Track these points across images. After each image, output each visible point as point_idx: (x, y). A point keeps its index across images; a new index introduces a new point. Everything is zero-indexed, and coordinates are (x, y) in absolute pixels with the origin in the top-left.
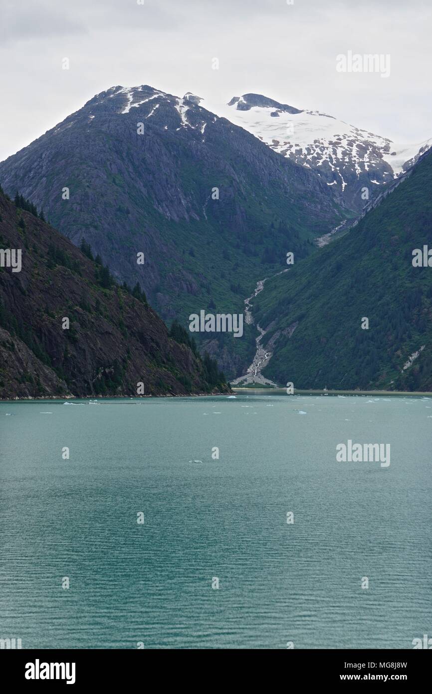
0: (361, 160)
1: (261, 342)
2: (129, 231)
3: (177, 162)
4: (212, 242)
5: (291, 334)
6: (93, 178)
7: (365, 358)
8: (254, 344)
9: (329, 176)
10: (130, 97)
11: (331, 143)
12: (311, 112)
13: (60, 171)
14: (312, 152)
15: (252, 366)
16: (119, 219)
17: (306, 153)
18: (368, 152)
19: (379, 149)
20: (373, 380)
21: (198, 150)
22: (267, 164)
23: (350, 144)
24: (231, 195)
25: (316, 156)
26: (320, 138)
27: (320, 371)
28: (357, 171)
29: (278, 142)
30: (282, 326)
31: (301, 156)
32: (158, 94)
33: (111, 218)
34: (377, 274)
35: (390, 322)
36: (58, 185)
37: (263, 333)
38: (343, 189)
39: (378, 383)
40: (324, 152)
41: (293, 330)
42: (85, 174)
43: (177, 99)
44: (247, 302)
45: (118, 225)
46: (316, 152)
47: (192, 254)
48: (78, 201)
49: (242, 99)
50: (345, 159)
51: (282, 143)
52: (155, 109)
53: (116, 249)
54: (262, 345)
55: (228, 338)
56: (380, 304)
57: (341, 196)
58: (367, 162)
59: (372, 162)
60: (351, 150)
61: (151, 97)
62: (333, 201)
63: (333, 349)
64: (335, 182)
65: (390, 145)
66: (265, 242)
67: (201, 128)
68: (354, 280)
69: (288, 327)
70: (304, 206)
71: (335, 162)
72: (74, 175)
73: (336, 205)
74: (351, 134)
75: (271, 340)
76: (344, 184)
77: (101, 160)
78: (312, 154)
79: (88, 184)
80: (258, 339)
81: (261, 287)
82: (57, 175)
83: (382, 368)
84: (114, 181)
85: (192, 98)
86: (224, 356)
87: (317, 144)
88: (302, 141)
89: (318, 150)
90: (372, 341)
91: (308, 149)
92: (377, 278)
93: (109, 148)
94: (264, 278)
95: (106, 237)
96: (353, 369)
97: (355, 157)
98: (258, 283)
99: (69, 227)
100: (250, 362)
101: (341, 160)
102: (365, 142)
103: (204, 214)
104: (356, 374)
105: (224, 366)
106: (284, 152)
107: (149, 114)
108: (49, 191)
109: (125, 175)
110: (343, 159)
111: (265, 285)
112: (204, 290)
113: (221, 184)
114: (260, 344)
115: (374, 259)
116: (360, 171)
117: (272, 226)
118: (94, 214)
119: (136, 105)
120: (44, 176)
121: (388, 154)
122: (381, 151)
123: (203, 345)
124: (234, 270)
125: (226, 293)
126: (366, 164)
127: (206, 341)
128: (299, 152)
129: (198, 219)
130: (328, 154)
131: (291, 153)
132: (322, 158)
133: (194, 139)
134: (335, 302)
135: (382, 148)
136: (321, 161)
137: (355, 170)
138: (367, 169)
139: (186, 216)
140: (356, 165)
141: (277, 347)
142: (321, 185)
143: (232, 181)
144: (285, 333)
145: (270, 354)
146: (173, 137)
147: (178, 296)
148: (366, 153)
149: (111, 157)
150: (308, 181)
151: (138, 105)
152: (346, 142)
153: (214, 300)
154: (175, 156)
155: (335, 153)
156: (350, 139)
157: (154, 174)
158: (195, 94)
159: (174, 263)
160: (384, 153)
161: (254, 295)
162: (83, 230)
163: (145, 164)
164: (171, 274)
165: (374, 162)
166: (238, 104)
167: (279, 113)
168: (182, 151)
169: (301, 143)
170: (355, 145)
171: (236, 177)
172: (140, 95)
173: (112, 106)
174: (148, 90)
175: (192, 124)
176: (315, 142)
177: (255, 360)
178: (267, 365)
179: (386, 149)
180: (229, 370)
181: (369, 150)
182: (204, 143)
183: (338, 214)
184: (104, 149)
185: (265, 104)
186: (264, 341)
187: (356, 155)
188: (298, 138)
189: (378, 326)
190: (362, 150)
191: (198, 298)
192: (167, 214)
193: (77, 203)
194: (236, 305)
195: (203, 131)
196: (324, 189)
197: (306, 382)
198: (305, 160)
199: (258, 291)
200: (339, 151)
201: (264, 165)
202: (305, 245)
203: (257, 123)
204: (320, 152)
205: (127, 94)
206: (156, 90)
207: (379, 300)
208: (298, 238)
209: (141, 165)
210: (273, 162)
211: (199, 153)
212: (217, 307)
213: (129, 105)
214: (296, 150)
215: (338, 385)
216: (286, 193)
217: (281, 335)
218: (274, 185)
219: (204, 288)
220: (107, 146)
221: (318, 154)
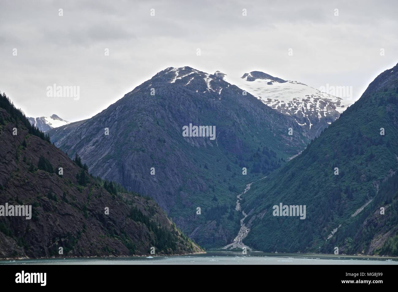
0: (322, 110)
1: (244, 222)
2: (164, 153)
3: (201, 111)
4: (220, 160)
5: (262, 217)
6: (144, 121)
7: (304, 232)
8: (239, 223)
9: (302, 120)
10: (177, 74)
11: (303, 100)
12: (292, 82)
13: (125, 118)
14: (292, 105)
15: (237, 237)
16: (158, 146)
17: (288, 106)
18: (327, 105)
19: (334, 103)
20: (309, 246)
21: (214, 104)
22: (259, 112)
23: (316, 100)
24: (233, 131)
25: (294, 108)
26: (297, 97)
27: (278, 241)
28: (319, 117)
29: (271, 100)
30: (257, 212)
31: (285, 108)
32: (194, 71)
33: (154, 145)
34: (315, 179)
35: (321, 209)
36: (123, 126)
37: (246, 216)
38: (310, 127)
39: (311, 248)
40: (299, 106)
41: (264, 214)
42: (140, 119)
43: (206, 74)
44: (238, 197)
45: (158, 149)
46: (294, 105)
47: (206, 167)
48: (133, 135)
49: (250, 74)
50: (312, 110)
51: (273, 100)
52: (191, 80)
53: (155, 164)
54: (245, 224)
55: (223, 219)
56: (316, 198)
57: (307, 132)
58: (326, 111)
59: (329, 111)
60: (316, 104)
61: (190, 73)
62: (302, 135)
63: (286, 227)
64: (305, 124)
65: (340, 101)
66: (254, 160)
67: (219, 91)
68: (301, 183)
69: (261, 212)
70: (282, 138)
71: (306, 112)
72: (133, 120)
73: (303, 138)
74: (317, 95)
75: (250, 221)
76: (311, 125)
77: (151, 110)
78: (292, 107)
79: (141, 125)
80: (242, 221)
81: (249, 188)
82: (123, 120)
83: (314, 239)
84: (158, 123)
85: (219, 74)
86: (219, 231)
87: (295, 101)
88: (286, 99)
89: (295, 104)
90: (310, 221)
91: (289, 104)
92: (315, 182)
93: (157, 103)
94: (252, 182)
95: (149, 157)
96: (297, 239)
97: (318, 108)
98: (247, 185)
99: (127, 151)
100: (236, 234)
101: (309, 110)
102: (326, 100)
103: (217, 143)
104: (299, 242)
105: (219, 237)
106: (274, 106)
107: (187, 83)
108: (118, 129)
109: (165, 119)
110: (311, 109)
111: (251, 186)
112: (210, 189)
113: (227, 125)
114: (243, 224)
115: (314, 169)
116: (321, 117)
117: (259, 150)
118: (143, 143)
119: (180, 78)
120: (116, 121)
121: (339, 106)
122: (335, 105)
123: (207, 224)
124: (233, 177)
125: (226, 191)
126: (325, 112)
127: (209, 222)
128: (283, 106)
129: (212, 146)
130: (301, 107)
131: (278, 106)
132: (297, 109)
133: (214, 98)
134: (289, 196)
135: (335, 103)
136: (297, 111)
137: (318, 116)
138: (325, 115)
139: (205, 144)
140: (319, 113)
141: (253, 226)
142: (295, 125)
143: (234, 122)
144: (258, 216)
145: (249, 229)
146: (199, 97)
147: (194, 193)
148: (326, 106)
149: (157, 109)
150: (286, 123)
151: (181, 78)
152: (313, 100)
153: (216, 195)
154: (199, 108)
155: (306, 106)
156: (315, 98)
157: (185, 119)
158: (221, 72)
159: (193, 173)
160: (337, 106)
161: (244, 192)
162: (135, 153)
163: (179, 112)
164: (190, 179)
165: (330, 111)
166: (248, 77)
167: (272, 83)
168: (204, 104)
169: (285, 100)
170: (318, 101)
171: (238, 120)
172: (183, 72)
173: (165, 79)
174: (188, 69)
175: (214, 89)
176: (294, 99)
177: (239, 233)
178: (246, 237)
179: (338, 104)
180: (222, 240)
181: (327, 104)
182: (220, 101)
183: (304, 143)
184: (154, 103)
185: (264, 77)
186: (246, 222)
187: (319, 107)
188: (284, 97)
189: (314, 212)
190: (323, 104)
191: (207, 194)
192: (192, 143)
193: (133, 136)
194: (231, 199)
195: (220, 93)
196: (296, 128)
197: (269, 247)
198: (287, 110)
199: (247, 190)
200: (309, 105)
201: (258, 113)
202: (279, 161)
203: (258, 89)
204: (297, 106)
205: (175, 71)
206: (193, 69)
207: (315, 195)
208: (275, 158)
209: (177, 113)
210: (264, 111)
211: (215, 106)
212: (218, 200)
213: (176, 78)
214: (282, 104)
215: (288, 250)
216: (271, 130)
217: (256, 217)
218: (263, 125)
219: (211, 188)
220: (156, 102)
221: (295, 106)
